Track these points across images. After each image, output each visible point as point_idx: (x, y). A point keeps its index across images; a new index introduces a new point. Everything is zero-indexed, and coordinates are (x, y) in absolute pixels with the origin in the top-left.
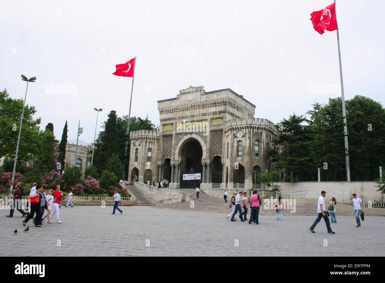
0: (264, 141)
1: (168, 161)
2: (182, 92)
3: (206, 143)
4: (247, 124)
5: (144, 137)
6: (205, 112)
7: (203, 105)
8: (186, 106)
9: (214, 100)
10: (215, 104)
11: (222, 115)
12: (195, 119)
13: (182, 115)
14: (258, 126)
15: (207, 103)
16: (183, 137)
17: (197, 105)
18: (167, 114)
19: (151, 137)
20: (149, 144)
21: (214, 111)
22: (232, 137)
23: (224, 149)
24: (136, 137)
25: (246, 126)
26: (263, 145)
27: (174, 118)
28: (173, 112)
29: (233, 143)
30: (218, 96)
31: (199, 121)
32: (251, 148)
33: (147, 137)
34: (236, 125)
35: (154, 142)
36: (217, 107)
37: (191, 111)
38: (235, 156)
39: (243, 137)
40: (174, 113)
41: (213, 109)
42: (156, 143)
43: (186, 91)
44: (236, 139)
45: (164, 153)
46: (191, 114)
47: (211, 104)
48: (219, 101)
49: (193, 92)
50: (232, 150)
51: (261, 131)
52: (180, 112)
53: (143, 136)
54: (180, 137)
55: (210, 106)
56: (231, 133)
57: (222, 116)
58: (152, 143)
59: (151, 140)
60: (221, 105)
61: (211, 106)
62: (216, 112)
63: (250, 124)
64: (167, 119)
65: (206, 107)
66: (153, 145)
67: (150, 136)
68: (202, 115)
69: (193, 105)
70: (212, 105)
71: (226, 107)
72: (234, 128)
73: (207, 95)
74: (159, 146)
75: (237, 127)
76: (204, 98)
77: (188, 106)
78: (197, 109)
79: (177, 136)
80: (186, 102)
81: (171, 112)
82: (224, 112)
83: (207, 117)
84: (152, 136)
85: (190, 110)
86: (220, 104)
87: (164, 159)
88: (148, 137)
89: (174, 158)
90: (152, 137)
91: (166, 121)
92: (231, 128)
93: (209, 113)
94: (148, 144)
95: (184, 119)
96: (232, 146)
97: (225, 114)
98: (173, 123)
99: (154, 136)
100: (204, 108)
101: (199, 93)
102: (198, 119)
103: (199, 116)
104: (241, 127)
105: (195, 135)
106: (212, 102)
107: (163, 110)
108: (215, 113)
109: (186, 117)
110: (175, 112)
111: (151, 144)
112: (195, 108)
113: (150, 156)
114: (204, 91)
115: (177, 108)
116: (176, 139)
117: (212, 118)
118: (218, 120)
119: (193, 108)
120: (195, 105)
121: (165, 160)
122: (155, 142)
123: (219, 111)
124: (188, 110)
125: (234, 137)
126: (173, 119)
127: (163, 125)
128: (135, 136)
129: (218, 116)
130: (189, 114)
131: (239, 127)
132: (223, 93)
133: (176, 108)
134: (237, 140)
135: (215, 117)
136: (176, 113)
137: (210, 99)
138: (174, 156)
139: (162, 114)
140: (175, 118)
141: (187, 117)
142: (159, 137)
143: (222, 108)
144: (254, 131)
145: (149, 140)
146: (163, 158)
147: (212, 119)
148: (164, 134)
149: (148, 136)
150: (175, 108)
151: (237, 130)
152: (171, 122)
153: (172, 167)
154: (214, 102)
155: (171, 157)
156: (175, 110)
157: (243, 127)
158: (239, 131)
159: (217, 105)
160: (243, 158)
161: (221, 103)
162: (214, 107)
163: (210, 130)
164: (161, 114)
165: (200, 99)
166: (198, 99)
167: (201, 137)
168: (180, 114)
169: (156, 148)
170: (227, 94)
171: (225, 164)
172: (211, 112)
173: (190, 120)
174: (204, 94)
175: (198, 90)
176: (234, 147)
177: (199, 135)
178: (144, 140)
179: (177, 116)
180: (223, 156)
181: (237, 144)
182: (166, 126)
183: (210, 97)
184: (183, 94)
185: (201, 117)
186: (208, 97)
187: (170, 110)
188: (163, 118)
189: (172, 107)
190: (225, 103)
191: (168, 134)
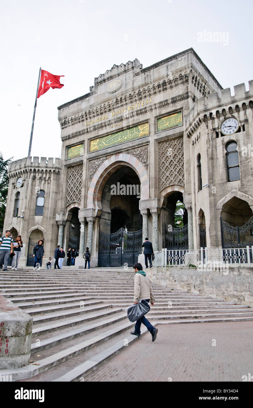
1: (75, 212)
2: (99, 80)
3: (147, 166)
4: (247, 98)
5: (30, 168)
6: (144, 107)
7: (139, 94)
8: (107, 104)
10: (164, 86)
11: (178, 105)
12: (124, 124)
13: (100, 123)
15: (146, 88)
16: (103, 162)
17: (128, 95)
18: (73, 126)
19: (42, 169)
20: (40, 183)
21: (162, 100)
22: (210, 136)
23: (189, 174)
24: (18, 172)
25: (247, 102)
27: (86, 131)
28: (83, 121)
29: (214, 148)
30: (169, 67)
31: (132, 127)
33: (35, 170)
34: (220, 106)
35: (49, 178)
36: (169, 91)
37: (116, 110)
38: (222, 180)
39: (239, 131)
40: (85, 122)
41: (160, 97)
42: (53, 180)
43: (106, 77)
44: (220, 138)
45: (69, 198)
46: (116, 117)
47: (154, 88)
48: (172, 79)
49: (119, 75)
50: (213, 167)
52: (96, 118)
53: (28, 167)
54: (97, 163)
55: (152, 92)
56: (207, 126)
57: (179, 107)
58: (45, 181)
59: (44, 176)
60: (176, 85)
61: (155, 93)
62: (167, 101)
65: (145, 97)
66: (48, 183)
67: (41, 167)
68: (137, 114)
69: (119, 99)
70: (157, 90)
71: (187, 87)
72: (214, 114)
73: (146, 73)
74: (58, 185)
75: (220, 110)
76: (140, 80)
77: (111, 102)
78: (126, 104)
79: (90, 163)
80: (107, 96)
81: (79, 122)
82: (185, 96)
83: (148, 116)
84: (46, 167)
85: (114, 109)
86: (173, 84)
87: (69, 209)
88: (37, 169)
89: (85, 206)
90: (44, 170)
91: (73, 139)
92: (205, 116)
93: (151, 106)
94: (37, 182)
95: (104, 127)
96: (210, 156)
97: (186, 100)
98: (84, 141)
99: (50, 168)
100: (141, 99)
101: (130, 74)
102: (131, 124)
103: (131, 117)
104: (234, 106)
105: (125, 154)
106: (156, 84)
107: (67, 120)
108: (164, 104)
109: (107, 124)
110: (87, 119)
111: (43, 182)
112: (124, 103)
113: (42, 205)
114: (140, 67)
115: (91, 110)
116: (88, 169)
117: (158, 115)
118: (171, 116)
119: (120, 105)
120: (123, 98)
121: (69, 211)
122: (52, 179)
123: (172, 98)
124: (110, 110)
125: (215, 135)
126: (84, 134)
127: (67, 146)
128: (15, 170)
129: (171, 108)
130: (113, 118)
131: (227, 108)
132: (180, 59)
133: (89, 112)
134: (223, 141)
135: (164, 111)
136: (89, 120)
137: (152, 78)
138: (85, 200)
139: (65, 128)
140: (87, 129)
141: (108, 125)
142: (59, 168)
143: (178, 91)
145: (40, 175)
146: (67, 208)
147: (159, 118)
148: (68, 163)
149: (39, 167)
150: (87, 112)
151: (222, 118)
152: (81, 138)
153: (82, 223)
154: (161, 82)
155: (79, 204)
156: (86, 116)
157: (237, 106)
158: (227, 120)
159: (168, 86)
160: (244, 183)
161: (176, 80)
162: (162, 92)
163: (156, 140)
164: (63, 129)
165: (133, 83)
166: (128, 85)
167: (138, 156)
168: (96, 121)
169: (53, 189)
170: (188, 59)
171: (195, 205)
172: (155, 105)
173: (114, 129)
174: (141, 73)
175: (128, 67)
176: (217, 158)
177: (132, 153)
178: (30, 175)
179: (91, 126)
180: (187, 189)
181: (223, 150)
182: (72, 148)
183: (152, 75)
184: (100, 82)
185: (136, 118)
186: (149, 76)
187: (78, 118)
188: (67, 135)
189: (82, 111)
190: (184, 80)
191: (75, 161)
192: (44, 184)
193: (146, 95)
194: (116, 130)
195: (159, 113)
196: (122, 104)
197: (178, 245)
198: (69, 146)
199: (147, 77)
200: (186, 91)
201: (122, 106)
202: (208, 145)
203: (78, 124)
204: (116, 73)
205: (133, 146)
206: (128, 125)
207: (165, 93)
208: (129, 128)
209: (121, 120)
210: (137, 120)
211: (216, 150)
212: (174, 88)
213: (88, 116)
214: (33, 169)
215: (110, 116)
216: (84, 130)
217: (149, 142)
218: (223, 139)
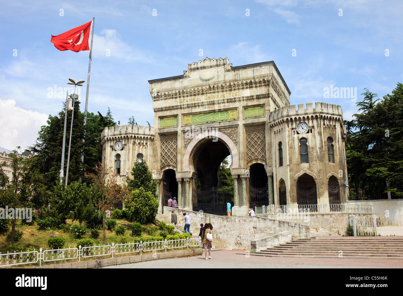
0: (339, 138)
2: (193, 67)
4: (314, 113)
5: (131, 135)
6: (234, 97)
7: (230, 86)
8: (200, 88)
9: (248, 79)
10: (250, 85)
11: (262, 101)
12: (216, 107)
13: (193, 102)
14: (331, 116)
15: (236, 83)
17: (220, 85)
18: (166, 101)
19: (141, 136)
20: (139, 147)
21: (249, 95)
22: (290, 132)
23: (270, 153)
24: (117, 137)
25: (314, 115)
26: (339, 144)
28: (176, 98)
31: (223, 111)
32: (324, 150)
33: (135, 137)
34: (297, 115)
35: (146, 143)
36: (254, 89)
37: (208, 95)
38: (298, 162)
39: (308, 132)
40: (178, 99)
41: (247, 93)
42: (150, 145)
43: (199, 66)
44: (296, 135)
45: (163, 161)
46: (208, 101)
47: (242, 84)
48: (257, 80)
49: (211, 67)
50: (292, 153)
51: (334, 124)
52: (189, 98)
53: (130, 134)
55: (241, 87)
56: (288, 126)
57: (262, 103)
58: (143, 146)
59: (142, 141)
60: (260, 86)
61: (243, 88)
62: (252, 96)
63: (321, 113)
64: (165, 107)
66: (145, 148)
67: (140, 134)
68: (228, 102)
69: (212, 87)
70: (245, 86)
71: (269, 89)
72: (293, 119)
73: (236, 72)
74: (154, 150)
75: (297, 117)
76: (231, 76)
77: (204, 88)
78: (218, 92)
80: (200, 82)
81: (173, 98)
82: (267, 96)
83: (236, 105)
84: (144, 135)
85: (206, 93)
86: (258, 85)
87: (163, 170)
88: (136, 136)
89: (182, 169)
90: (143, 136)
91: (165, 112)
92: (287, 119)
93: (239, 98)
94: (137, 147)
95: (197, 107)
97: (267, 99)
98: (177, 115)
99: (147, 135)
100: (231, 90)
101: (221, 69)
102: (222, 108)
103: (222, 103)
104: (306, 116)
106: (244, 82)
107: (159, 94)
108: (251, 98)
109: (200, 104)
110: (180, 97)
111: (141, 147)
112: (216, 91)
114: (231, 65)
115: (185, 90)
116: (183, 139)
117: (245, 105)
118: (255, 108)
119: (212, 91)
120: (216, 86)
121: (164, 172)
122: (148, 144)
123: (257, 96)
124: (203, 94)
125: (293, 133)
126: (177, 109)
127: (159, 117)
128: (114, 135)
129: (255, 102)
130: (206, 101)
131: (302, 117)
132: (263, 67)
133: (183, 91)
134: (298, 137)
135: (250, 103)
136: (182, 98)
137: (241, 77)
138: (181, 165)
139: (157, 100)
140: (181, 106)
141: (201, 106)
142: (154, 136)
143: (262, 90)
144: (326, 123)
145: (139, 141)
146: (161, 168)
147: (246, 108)
148: (162, 132)
149: (138, 134)
150: (181, 91)
151: (298, 122)
152: (174, 112)
153: (179, 183)
154: (248, 81)
155: (175, 167)
156: (180, 94)
157: (308, 117)
158: (301, 124)
159: (254, 85)
160: (311, 165)
161: (260, 82)
162: (249, 89)
163: (244, 124)
164: (155, 101)
165: (225, 77)
166: (220, 77)
167: (229, 134)
168: (189, 100)
169: (150, 153)
170: (270, 69)
171: (276, 175)
172: (243, 97)
173: (207, 110)
174: (231, 70)
175: (220, 63)
176: (295, 148)
177: (224, 131)
178: (131, 141)
179: (184, 104)
180: (268, 163)
181: (298, 143)
182: (164, 119)
183: (241, 74)
184: (193, 69)
185: (226, 104)
186: (238, 74)
187: (171, 95)
188: (160, 107)
189: (175, 90)
190: (266, 84)
191: (169, 131)
192: (142, 149)
193: (235, 88)
194: (208, 111)
195: (246, 104)
196: (214, 91)
197: (260, 200)
198: (162, 117)
199: (236, 75)
200: (268, 93)
201: (214, 92)
202: (289, 139)
203: (171, 100)
204: (209, 65)
205: (224, 126)
206: (220, 109)
207: (251, 90)
208: (220, 111)
209: (213, 103)
210: (228, 106)
211: (294, 142)
212: (258, 88)
213: (182, 95)
214: (133, 136)
215: (203, 99)
216: (178, 106)
217: (238, 125)
218: (299, 136)
